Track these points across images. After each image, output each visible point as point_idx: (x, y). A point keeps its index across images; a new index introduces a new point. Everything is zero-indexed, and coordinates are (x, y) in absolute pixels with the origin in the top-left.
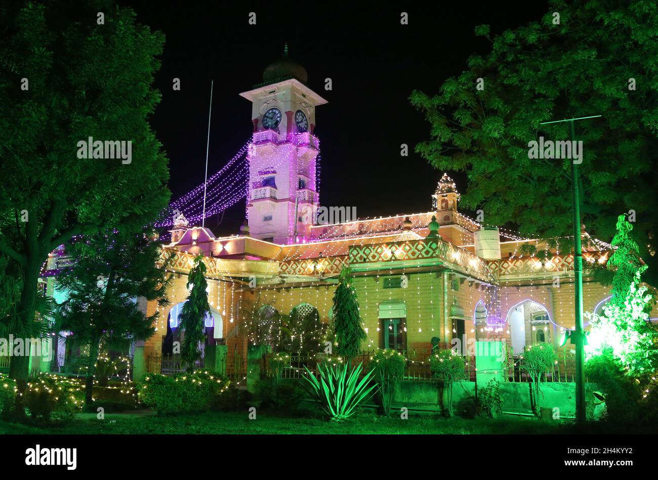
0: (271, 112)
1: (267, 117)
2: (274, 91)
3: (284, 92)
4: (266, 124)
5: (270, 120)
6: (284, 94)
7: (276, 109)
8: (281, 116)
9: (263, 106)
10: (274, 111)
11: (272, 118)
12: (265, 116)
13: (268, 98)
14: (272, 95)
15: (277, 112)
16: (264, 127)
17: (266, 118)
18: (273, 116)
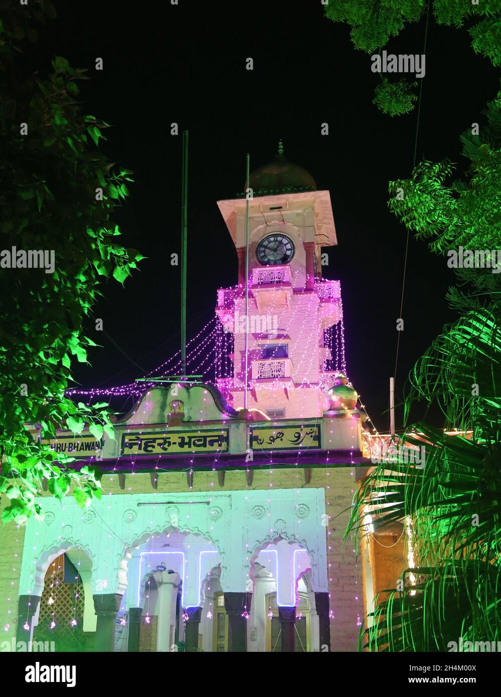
0: (272, 239)
1: (266, 247)
2: (281, 207)
3: (299, 211)
4: (262, 257)
5: (272, 253)
6: (298, 215)
7: (284, 236)
8: (293, 248)
9: (256, 229)
10: (279, 239)
11: (275, 250)
12: (261, 245)
13: (268, 216)
14: (276, 213)
15: (285, 241)
16: (260, 262)
17: (262, 249)
18: (278, 246)
